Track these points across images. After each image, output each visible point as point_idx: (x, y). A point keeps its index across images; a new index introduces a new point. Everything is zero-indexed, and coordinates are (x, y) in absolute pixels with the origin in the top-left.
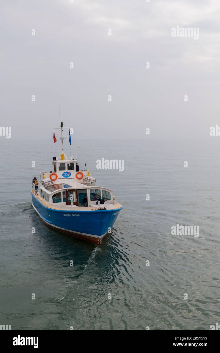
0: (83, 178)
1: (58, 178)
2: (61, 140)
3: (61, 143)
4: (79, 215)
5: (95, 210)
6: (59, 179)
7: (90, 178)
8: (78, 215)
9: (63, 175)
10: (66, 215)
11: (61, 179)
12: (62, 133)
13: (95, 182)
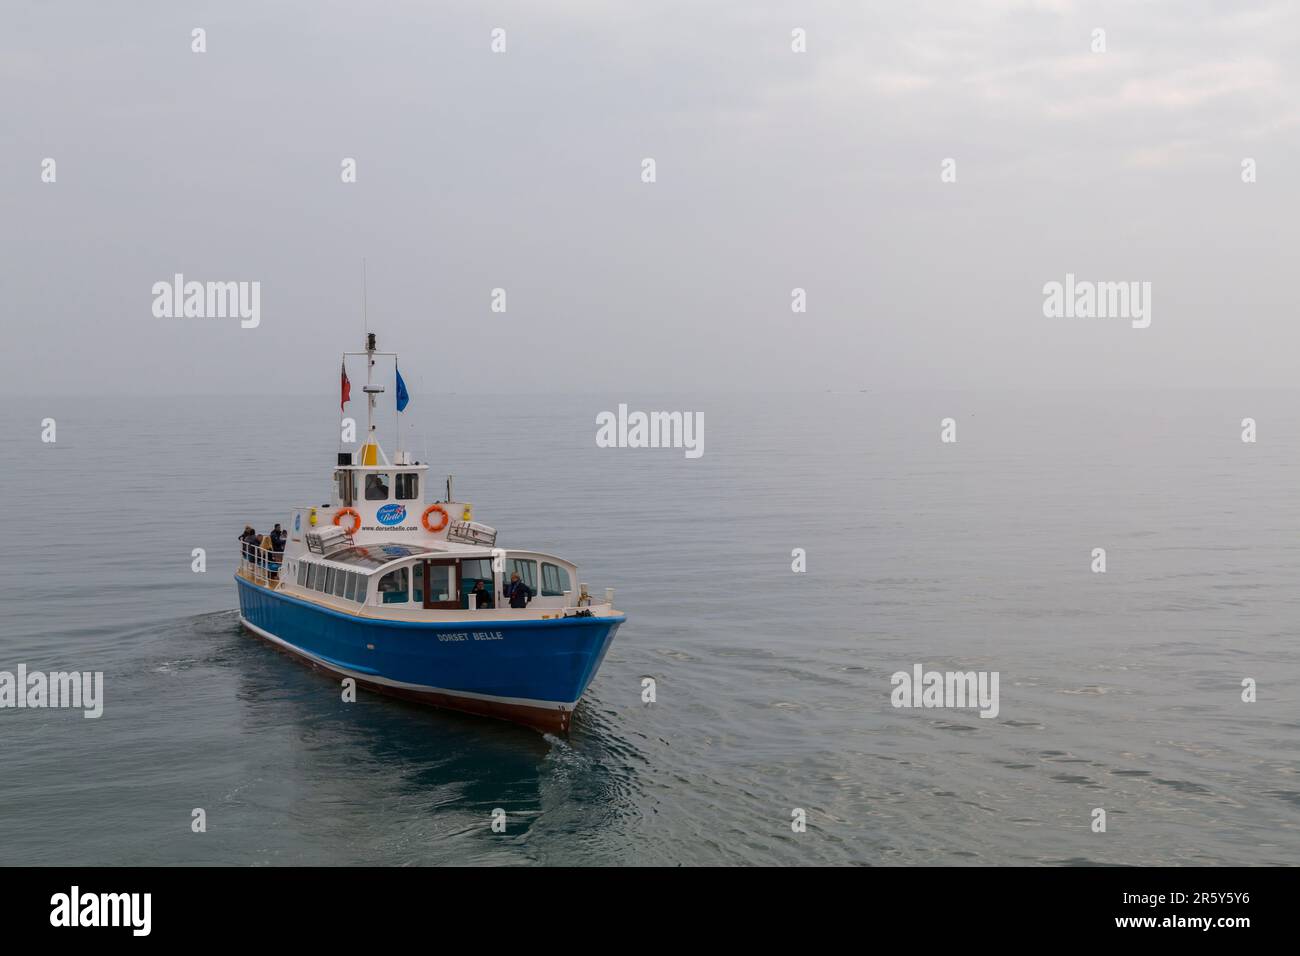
0: (448, 527)
1: (362, 525)
2: (367, 394)
3: (367, 406)
4: (499, 636)
5: (557, 616)
6: (364, 529)
7: (477, 526)
8: (495, 636)
9: (380, 516)
10: (449, 637)
11: (372, 529)
12: (370, 371)
13: (494, 540)
